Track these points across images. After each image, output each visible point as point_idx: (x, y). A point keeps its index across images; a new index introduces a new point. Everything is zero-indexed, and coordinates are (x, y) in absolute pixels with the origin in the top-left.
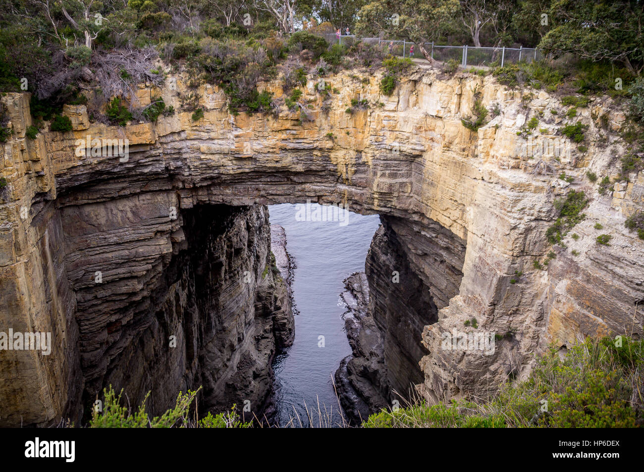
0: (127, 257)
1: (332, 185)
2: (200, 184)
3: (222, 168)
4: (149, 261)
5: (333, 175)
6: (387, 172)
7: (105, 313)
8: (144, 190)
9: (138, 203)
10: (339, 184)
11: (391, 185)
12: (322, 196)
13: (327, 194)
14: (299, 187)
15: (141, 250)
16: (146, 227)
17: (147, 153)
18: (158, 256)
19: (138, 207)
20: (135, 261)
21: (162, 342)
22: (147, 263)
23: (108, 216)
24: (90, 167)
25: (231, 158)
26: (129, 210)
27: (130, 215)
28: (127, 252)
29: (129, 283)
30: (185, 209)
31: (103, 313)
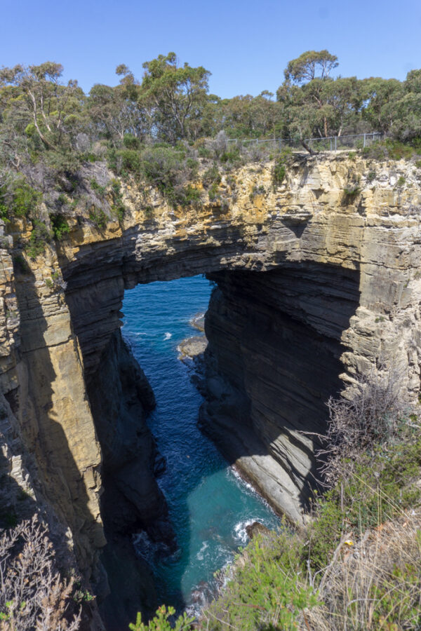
2: (147, 267)
3: (165, 251)
5: (240, 246)
9: (96, 290)
10: (244, 252)
11: (286, 245)
15: (102, 328)
16: (103, 309)
17: (114, 245)
19: (96, 293)
20: (97, 338)
26: (89, 296)
28: (92, 332)
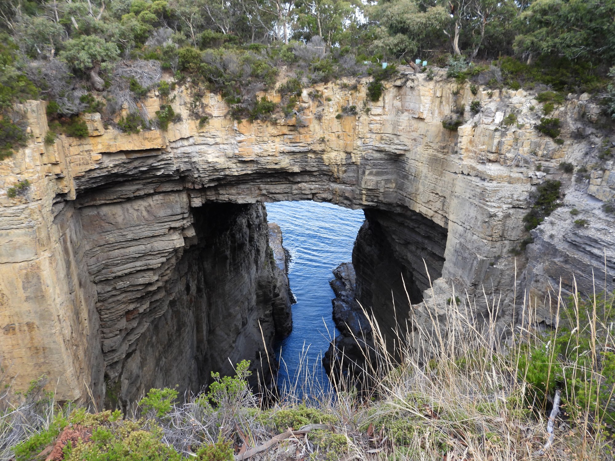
0: (143, 252)
1: (325, 183)
2: (208, 185)
3: (227, 170)
4: (163, 255)
6: (374, 170)
7: (124, 303)
8: (157, 191)
9: (152, 203)
12: (316, 194)
13: (321, 192)
14: (295, 187)
16: (160, 224)
17: (160, 157)
18: (172, 250)
19: (153, 206)
20: (150, 255)
21: (175, 328)
22: (162, 257)
23: (125, 215)
24: (107, 170)
25: (235, 161)
26: (143, 209)
27: (145, 213)
28: (143, 247)
29: (145, 275)
30: (195, 207)
31: (122, 303)
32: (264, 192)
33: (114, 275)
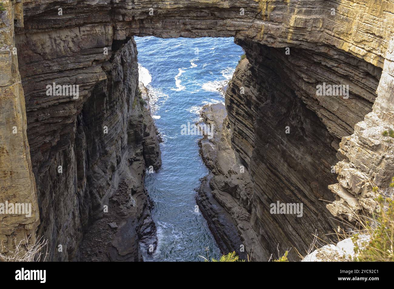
1: (251, 21)
4: (86, 88)
5: (253, 12)
6: (304, 9)
8: (86, 21)
9: (78, 34)
10: (256, 19)
11: (306, 21)
12: (239, 30)
13: (245, 29)
14: (221, 22)
15: (81, 77)
18: (95, 82)
22: (85, 89)
23: (52, 46)
26: (70, 40)
27: (71, 45)
29: (66, 108)
30: (119, 40)
31: (41, 135)
32: (189, 27)
33: (38, 107)
